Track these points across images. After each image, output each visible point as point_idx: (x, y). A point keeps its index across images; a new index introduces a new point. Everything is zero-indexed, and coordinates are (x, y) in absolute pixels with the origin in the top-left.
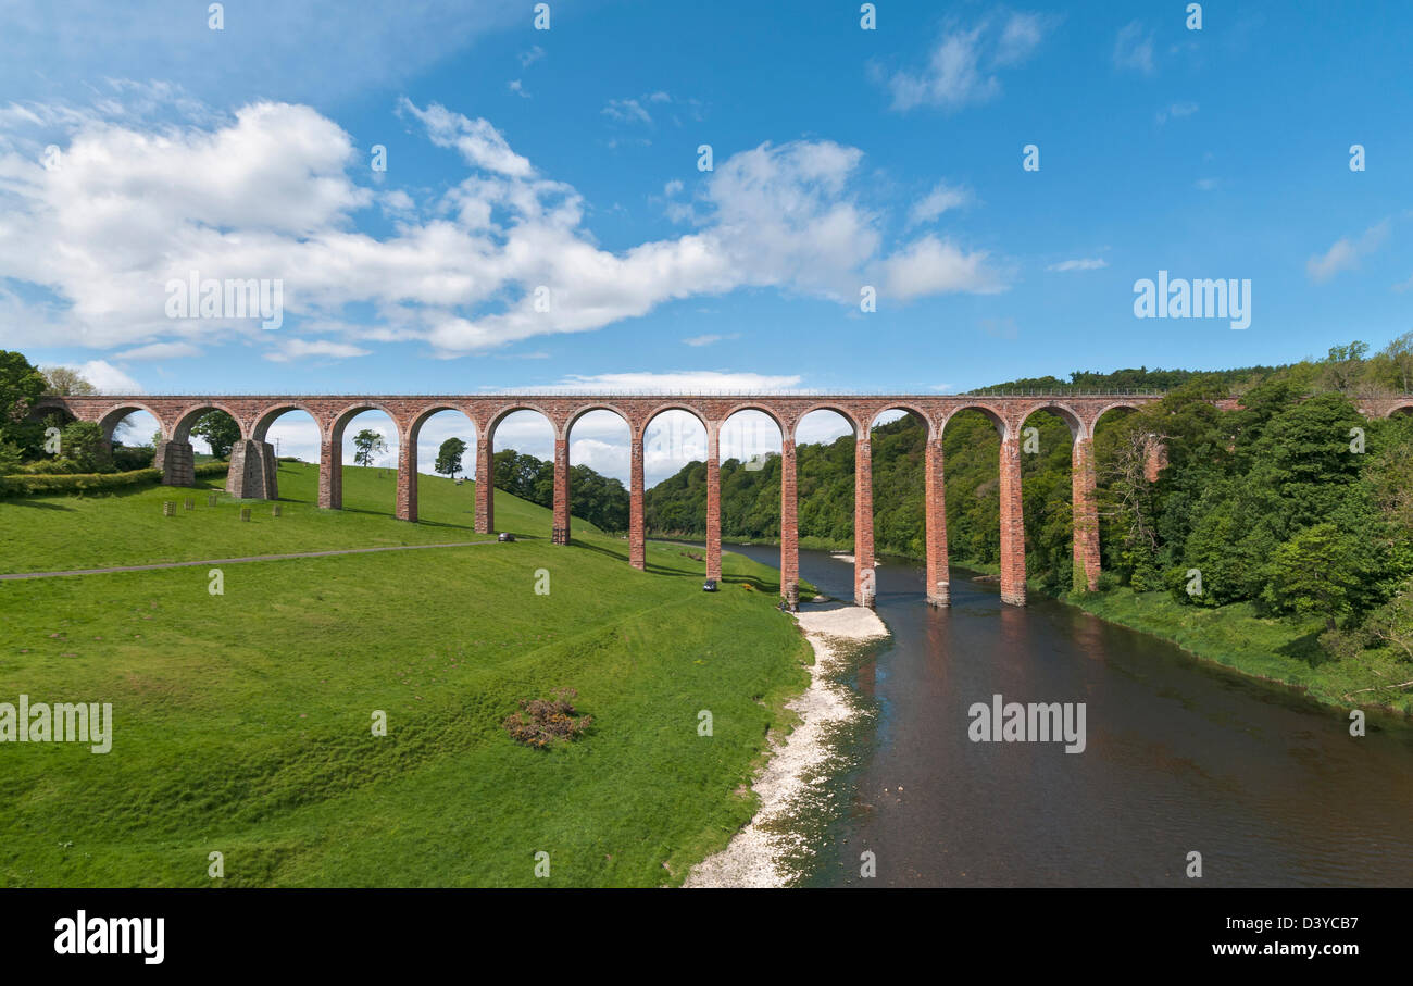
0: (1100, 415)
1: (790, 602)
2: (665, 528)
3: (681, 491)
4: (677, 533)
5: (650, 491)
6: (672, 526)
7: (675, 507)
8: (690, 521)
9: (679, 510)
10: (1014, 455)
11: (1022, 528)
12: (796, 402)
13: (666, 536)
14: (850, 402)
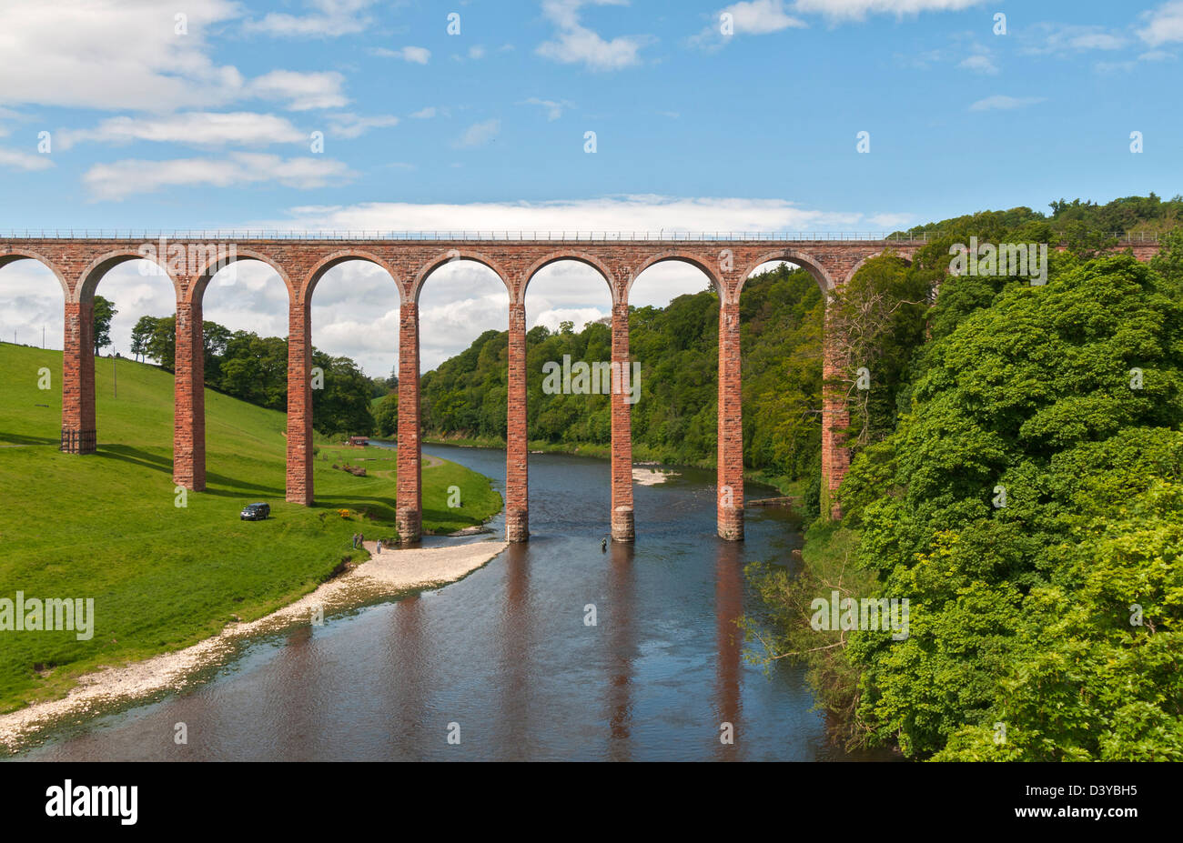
0: (857, 267)
1: (403, 535)
2: (444, 429)
3: (467, 375)
4: (457, 437)
5: (429, 375)
6: (450, 427)
7: (455, 399)
8: (472, 418)
9: (458, 403)
10: (732, 326)
11: (740, 430)
12: (416, 249)
13: (443, 440)
14: (496, 250)
